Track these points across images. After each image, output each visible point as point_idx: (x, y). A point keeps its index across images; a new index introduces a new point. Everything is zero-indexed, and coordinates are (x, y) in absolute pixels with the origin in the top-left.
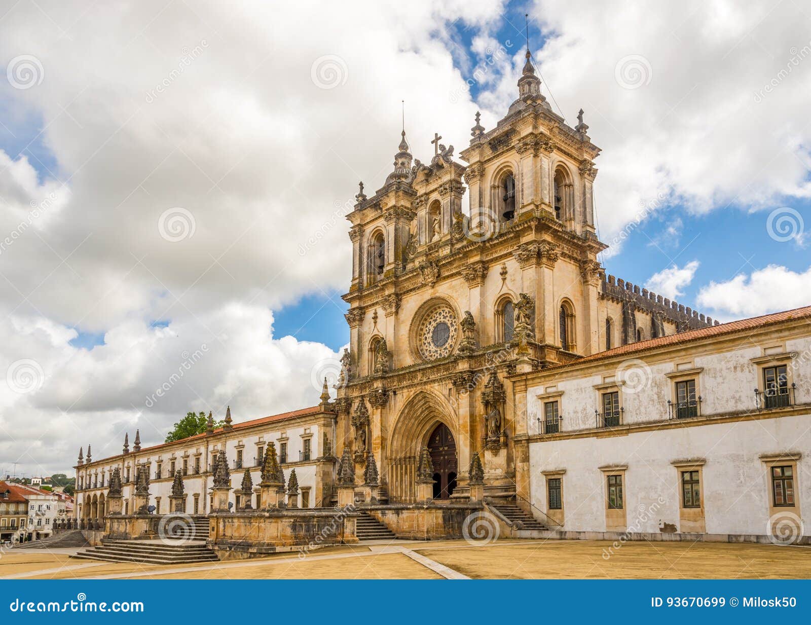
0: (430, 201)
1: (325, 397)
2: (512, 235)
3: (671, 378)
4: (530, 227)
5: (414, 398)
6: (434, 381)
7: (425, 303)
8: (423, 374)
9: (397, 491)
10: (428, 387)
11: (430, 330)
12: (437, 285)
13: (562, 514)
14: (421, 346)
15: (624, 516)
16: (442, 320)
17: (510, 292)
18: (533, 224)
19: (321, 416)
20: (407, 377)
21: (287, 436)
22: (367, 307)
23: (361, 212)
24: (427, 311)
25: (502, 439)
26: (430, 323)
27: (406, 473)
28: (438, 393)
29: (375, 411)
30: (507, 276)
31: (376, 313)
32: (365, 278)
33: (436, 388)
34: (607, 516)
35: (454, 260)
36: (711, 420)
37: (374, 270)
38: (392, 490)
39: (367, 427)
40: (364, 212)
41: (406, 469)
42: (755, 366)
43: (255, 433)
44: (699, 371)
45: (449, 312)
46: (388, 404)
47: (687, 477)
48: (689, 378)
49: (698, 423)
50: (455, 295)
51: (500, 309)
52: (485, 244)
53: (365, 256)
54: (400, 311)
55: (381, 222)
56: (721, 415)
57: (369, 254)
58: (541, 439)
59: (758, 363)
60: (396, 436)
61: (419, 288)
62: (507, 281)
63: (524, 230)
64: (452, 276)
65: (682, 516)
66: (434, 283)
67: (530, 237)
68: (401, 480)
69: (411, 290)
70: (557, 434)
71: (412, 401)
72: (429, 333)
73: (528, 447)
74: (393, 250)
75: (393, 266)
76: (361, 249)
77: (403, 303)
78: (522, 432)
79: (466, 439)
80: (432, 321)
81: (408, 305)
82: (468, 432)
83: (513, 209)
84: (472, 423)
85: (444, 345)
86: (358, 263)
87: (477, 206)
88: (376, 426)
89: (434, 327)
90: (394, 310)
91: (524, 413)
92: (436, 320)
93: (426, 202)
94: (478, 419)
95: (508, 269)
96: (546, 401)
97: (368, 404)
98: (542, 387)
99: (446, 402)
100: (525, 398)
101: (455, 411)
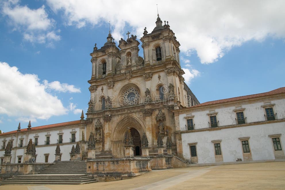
0: (126, 52)
1: (82, 117)
2: (163, 65)
3: (235, 111)
4: (170, 63)
5: (124, 118)
6: (133, 112)
7: (125, 85)
8: (128, 110)
9: (115, 154)
10: (130, 114)
11: (126, 95)
12: (131, 79)
13: (197, 158)
14: (123, 100)
15: (222, 157)
16: (132, 91)
17: (162, 83)
18: (172, 62)
19: (81, 124)
20: (120, 111)
21: (63, 132)
22: (98, 86)
23: (97, 53)
24: (125, 88)
25: (166, 133)
26: (126, 92)
27: (118, 147)
28: (135, 117)
29: (106, 123)
30: (161, 78)
31: (102, 88)
32: (97, 75)
33: (134, 115)
34: (216, 157)
35: (139, 71)
36: (251, 124)
37: (101, 73)
38: (114, 153)
39: (101, 129)
40: (98, 53)
41: (118, 145)
42: (263, 108)
43: (45, 131)
44: (244, 109)
45: (135, 89)
46: (111, 120)
47: (244, 143)
48: (241, 111)
49: (245, 126)
50: (139, 83)
51: (158, 88)
52: (152, 67)
53: (98, 67)
54: (114, 87)
55: (105, 57)
56: (254, 123)
57: (99, 68)
58: (187, 132)
59: (263, 107)
60: (115, 133)
61: (122, 80)
62: (160, 80)
63: (168, 64)
64: (137, 77)
65: (244, 155)
66: (130, 78)
67: (171, 66)
68: (117, 149)
69: (119, 81)
70: (193, 130)
71: (123, 119)
72: (126, 96)
73: (181, 135)
74: (111, 66)
75: (111, 72)
76: (96, 65)
77: (115, 85)
78: (178, 130)
79: (150, 133)
80: (127, 92)
81: (118, 86)
82: (151, 131)
83: (160, 57)
84: (152, 127)
85: (133, 100)
86: (95, 70)
87: (147, 55)
88: (106, 129)
89: (128, 94)
90: (112, 87)
91: (179, 123)
92: (129, 91)
93: (125, 52)
94: (154, 126)
95: (161, 76)
96: (187, 119)
97: (102, 120)
98: (185, 114)
99: (139, 120)
100: (179, 118)
101: (143, 123)
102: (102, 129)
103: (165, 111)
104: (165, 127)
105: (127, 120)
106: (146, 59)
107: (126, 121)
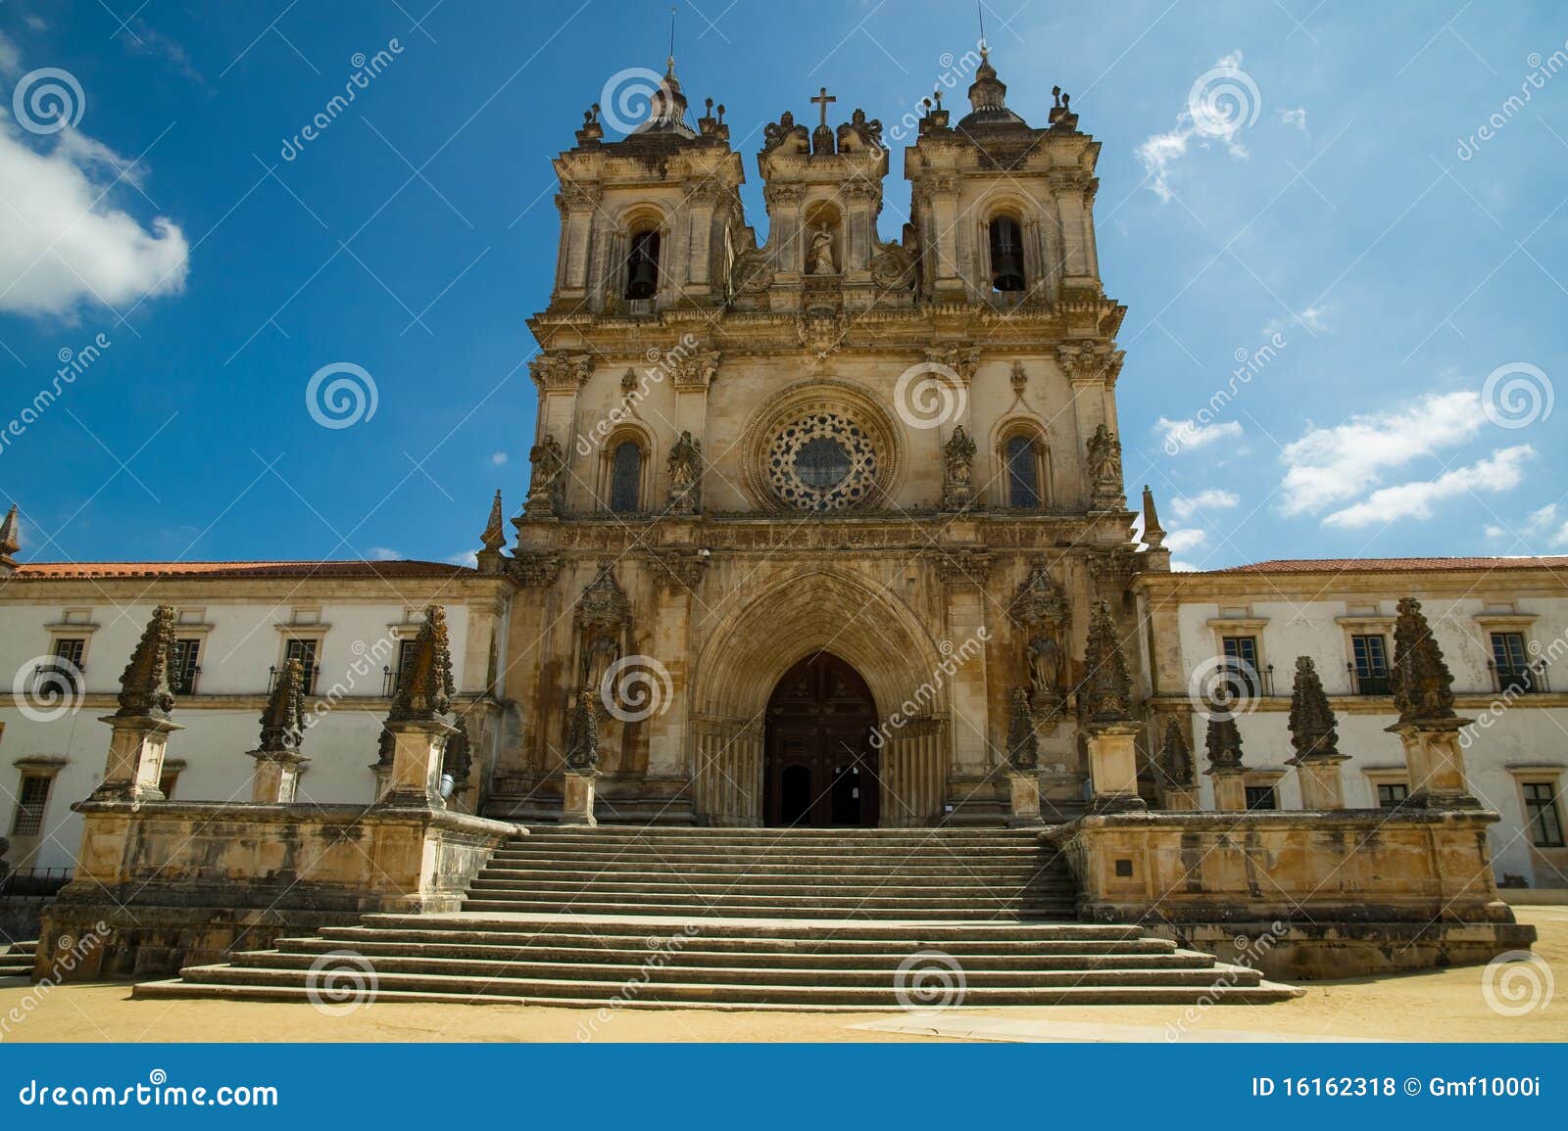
0: (811, 199)
1: (492, 538)
3: (1485, 624)
4: (1094, 317)
5: (791, 586)
6: (863, 556)
7: (792, 387)
8: (824, 536)
11: (789, 448)
12: (836, 359)
14: (764, 474)
16: (829, 434)
17: (1035, 418)
18: (1104, 312)
21: (324, 620)
22: (603, 358)
23: (601, 161)
24: (788, 405)
26: (791, 433)
28: (872, 584)
29: (666, 598)
30: (1028, 386)
32: (599, 294)
35: (887, 325)
37: (621, 285)
39: (624, 633)
47: (1529, 792)
48: (1513, 629)
49: (1539, 704)
50: (885, 390)
51: (1009, 444)
52: (979, 317)
53: (603, 248)
54: (717, 387)
55: (661, 198)
57: (613, 251)
61: (778, 353)
62: (1026, 396)
63: (1079, 320)
64: (879, 352)
65: (1536, 861)
66: (835, 349)
67: (1092, 332)
68: (722, 776)
69: (754, 353)
70: (1264, 700)
71: (782, 593)
72: (786, 452)
73: (1191, 719)
74: (705, 258)
75: (706, 290)
76: (592, 232)
77: (727, 376)
78: (1172, 690)
79: (974, 692)
80: (797, 429)
81: (742, 381)
82: (981, 679)
83: (1015, 273)
84: (989, 656)
85: (834, 486)
86: (584, 256)
87: (952, 243)
88: (668, 637)
89: (803, 445)
90: (707, 381)
91: (1176, 652)
92: (811, 430)
93: (801, 196)
94: (995, 652)
95: (1028, 372)
96: (1227, 634)
97: (632, 578)
98: (1216, 605)
99: (899, 606)
100: (1176, 623)
101: (925, 629)
102: (629, 631)
103: (1069, 574)
104: (1069, 668)
105: (808, 597)
106: (941, 266)
107: (800, 601)
